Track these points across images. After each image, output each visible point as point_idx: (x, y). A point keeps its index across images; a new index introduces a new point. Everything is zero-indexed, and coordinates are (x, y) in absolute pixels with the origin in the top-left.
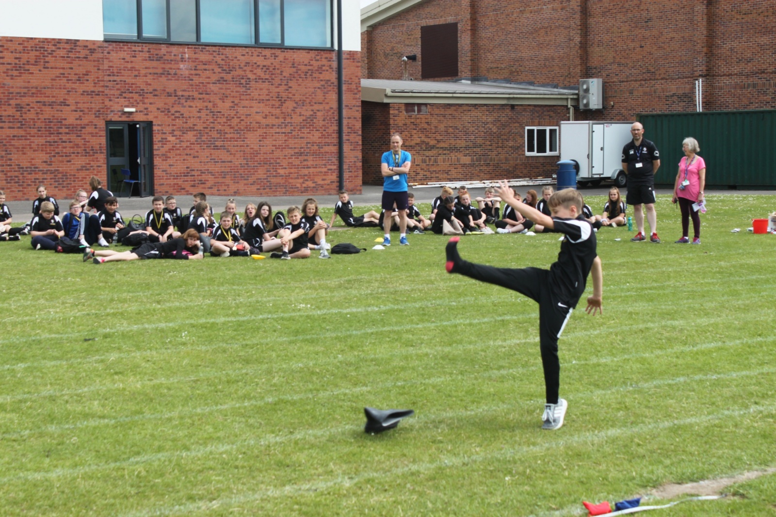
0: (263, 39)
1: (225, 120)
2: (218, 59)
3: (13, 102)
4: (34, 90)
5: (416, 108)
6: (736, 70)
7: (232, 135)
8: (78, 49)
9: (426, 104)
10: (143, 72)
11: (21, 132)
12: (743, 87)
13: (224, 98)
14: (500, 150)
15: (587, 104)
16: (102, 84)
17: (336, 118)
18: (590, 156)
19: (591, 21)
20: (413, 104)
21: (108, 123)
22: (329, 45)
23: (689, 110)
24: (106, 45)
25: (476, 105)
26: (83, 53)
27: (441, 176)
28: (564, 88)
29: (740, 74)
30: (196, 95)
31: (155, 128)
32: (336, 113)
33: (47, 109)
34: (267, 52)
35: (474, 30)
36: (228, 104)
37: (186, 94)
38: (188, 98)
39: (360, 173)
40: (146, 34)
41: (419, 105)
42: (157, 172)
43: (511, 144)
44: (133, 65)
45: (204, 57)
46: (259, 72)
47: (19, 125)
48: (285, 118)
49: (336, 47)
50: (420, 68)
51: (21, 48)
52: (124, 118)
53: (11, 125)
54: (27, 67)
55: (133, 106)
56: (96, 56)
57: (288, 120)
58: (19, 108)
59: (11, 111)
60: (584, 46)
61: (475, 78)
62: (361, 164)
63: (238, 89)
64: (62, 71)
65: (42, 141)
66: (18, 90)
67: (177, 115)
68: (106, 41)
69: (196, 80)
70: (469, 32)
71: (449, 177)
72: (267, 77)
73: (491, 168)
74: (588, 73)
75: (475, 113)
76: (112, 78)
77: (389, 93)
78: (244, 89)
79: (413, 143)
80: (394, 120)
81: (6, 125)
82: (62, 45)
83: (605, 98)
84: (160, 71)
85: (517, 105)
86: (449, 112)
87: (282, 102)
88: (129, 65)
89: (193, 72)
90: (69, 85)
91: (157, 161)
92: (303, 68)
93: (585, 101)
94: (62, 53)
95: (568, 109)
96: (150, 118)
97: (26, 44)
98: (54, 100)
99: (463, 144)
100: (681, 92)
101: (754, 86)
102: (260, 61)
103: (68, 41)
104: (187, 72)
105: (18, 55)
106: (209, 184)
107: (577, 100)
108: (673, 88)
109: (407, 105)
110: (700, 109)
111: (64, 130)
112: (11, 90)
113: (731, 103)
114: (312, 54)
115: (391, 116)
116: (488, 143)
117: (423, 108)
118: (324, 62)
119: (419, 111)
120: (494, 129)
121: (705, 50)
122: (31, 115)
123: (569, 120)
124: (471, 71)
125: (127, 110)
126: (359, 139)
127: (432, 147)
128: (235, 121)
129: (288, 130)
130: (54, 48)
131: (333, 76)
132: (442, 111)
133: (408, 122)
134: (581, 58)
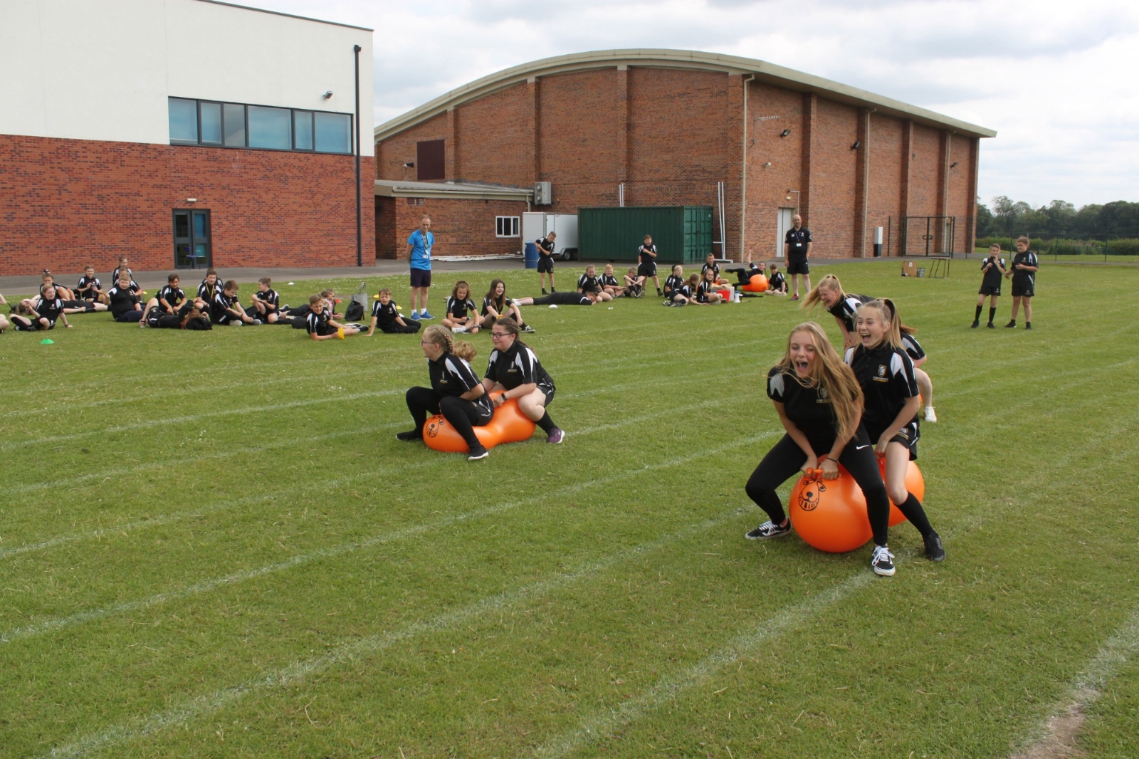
0: (299, 145)
1: (268, 208)
2: (263, 161)
3: (95, 193)
4: (113, 184)
5: (415, 201)
6: (647, 178)
7: (274, 220)
8: (149, 151)
9: (422, 198)
10: (202, 170)
11: (103, 217)
12: (653, 190)
13: (268, 191)
14: (478, 233)
15: (540, 200)
16: (169, 179)
17: (356, 207)
19: (543, 140)
20: (413, 198)
21: (174, 210)
22: (350, 151)
23: (614, 206)
24: (172, 148)
25: (460, 199)
26: (153, 154)
28: (524, 188)
29: (651, 181)
30: (245, 188)
31: (212, 214)
32: (356, 204)
33: (124, 198)
34: (302, 156)
35: (457, 144)
36: (271, 195)
37: (237, 188)
38: (238, 191)
39: (374, 249)
40: (204, 141)
41: (418, 199)
42: (215, 249)
43: (485, 228)
44: (195, 164)
45: (251, 159)
46: (296, 172)
47: (101, 211)
48: (315, 207)
49: (355, 153)
50: (416, 173)
51: (101, 149)
52: (187, 207)
53: (94, 211)
54: (106, 165)
55: (194, 197)
56: (163, 157)
57: (318, 208)
58: (100, 198)
59: (94, 200)
60: (538, 158)
61: (458, 181)
62: (374, 243)
63: (279, 184)
64: (136, 168)
65: (120, 224)
66: (100, 184)
67: (230, 204)
68: (172, 145)
69: (246, 177)
70: (453, 147)
71: (441, 253)
72: (302, 175)
73: (471, 246)
74: (540, 178)
75: (459, 205)
76: (177, 174)
77: (395, 190)
78: (283, 184)
79: (413, 227)
80: (399, 210)
81: (91, 211)
82: (135, 148)
83: (553, 195)
84: (216, 169)
85: (490, 200)
86: (441, 203)
87: (313, 194)
88: (191, 165)
89: (243, 170)
90: (142, 180)
91: (214, 240)
92: (330, 169)
93: (539, 198)
94: (136, 154)
95: (526, 204)
96: (209, 206)
97: (105, 146)
98: (129, 191)
99: (450, 228)
100: (608, 193)
101: (661, 189)
102: (296, 163)
103: (140, 145)
104: (238, 171)
105: (99, 155)
106: (256, 258)
107: (533, 197)
108: (603, 189)
109: (408, 198)
110: (622, 205)
111: (138, 216)
112: (94, 183)
113: (644, 201)
114: (337, 158)
115: (397, 207)
116: (469, 227)
117: (421, 201)
118: (346, 164)
119: (418, 203)
120: (473, 218)
121: (625, 163)
122: (111, 203)
123: (527, 211)
124: (455, 174)
125: (189, 200)
126: (373, 224)
128: (277, 209)
129: (318, 216)
130: (129, 150)
131: (354, 176)
132: (435, 204)
133: (410, 211)
134: (536, 166)
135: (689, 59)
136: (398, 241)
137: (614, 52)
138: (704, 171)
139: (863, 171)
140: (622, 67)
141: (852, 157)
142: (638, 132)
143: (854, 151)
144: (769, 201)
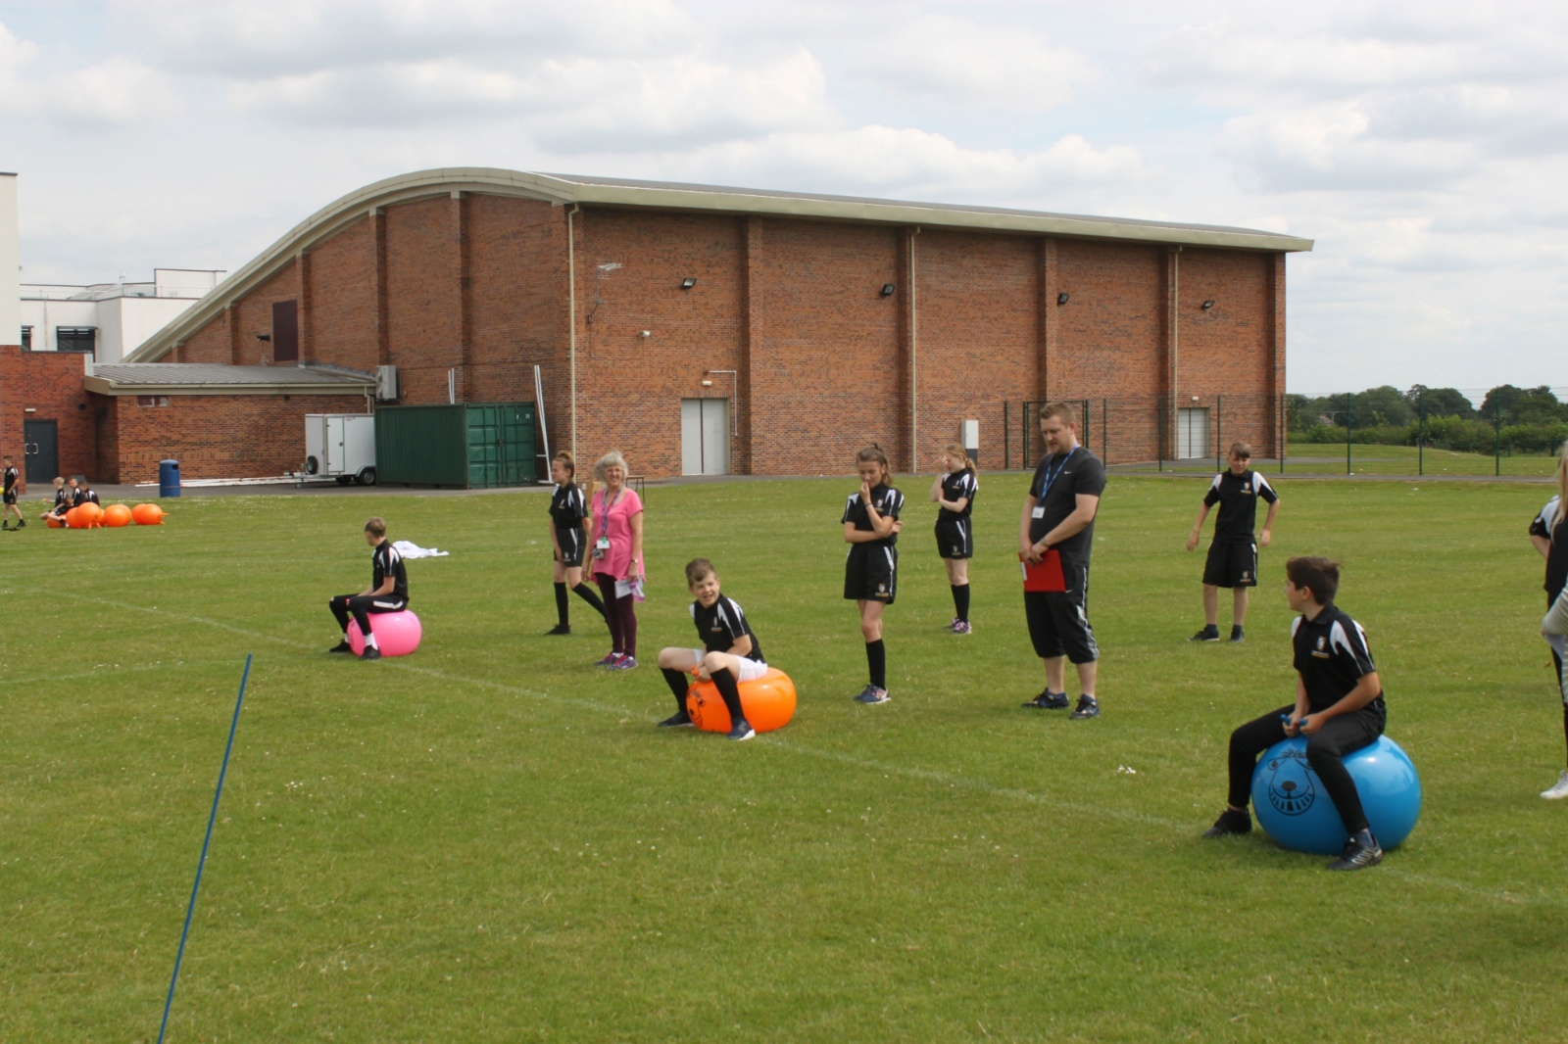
5: (153, 400)
6: (487, 358)
9: (165, 397)
12: (492, 377)
14: (271, 444)
15: (381, 394)
18: (325, 452)
19: (391, 302)
20: (149, 397)
25: (235, 396)
27: (188, 474)
29: (491, 363)
35: (308, 308)
41: (157, 397)
43: (286, 437)
50: (272, 350)
60: (384, 329)
61: (310, 363)
70: (304, 312)
71: (199, 474)
73: (258, 463)
74: (384, 359)
75: (234, 405)
77: (114, 385)
79: (149, 438)
80: (124, 414)
83: (399, 385)
85: (294, 395)
93: (380, 391)
95: (366, 399)
99: (219, 438)
100: (441, 383)
101: (500, 376)
107: (374, 389)
109: (140, 397)
110: (452, 402)
113: (485, 394)
115: (119, 410)
116: (253, 437)
117: (162, 400)
119: (157, 403)
120: (262, 422)
121: (462, 336)
123: (366, 412)
124: (306, 354)
127: (176, 442)
132: (189, 403)
133: (142, 415)
134: (381, 342)
135: (509, 183)
136: (122, 459)
137: (442, 172)
138: (539, 349)
139: (906, 331)
140: (455, 195)
141: (886, 308)
142: (477, 290)
143: (889, 301)
144: (657, 390)
